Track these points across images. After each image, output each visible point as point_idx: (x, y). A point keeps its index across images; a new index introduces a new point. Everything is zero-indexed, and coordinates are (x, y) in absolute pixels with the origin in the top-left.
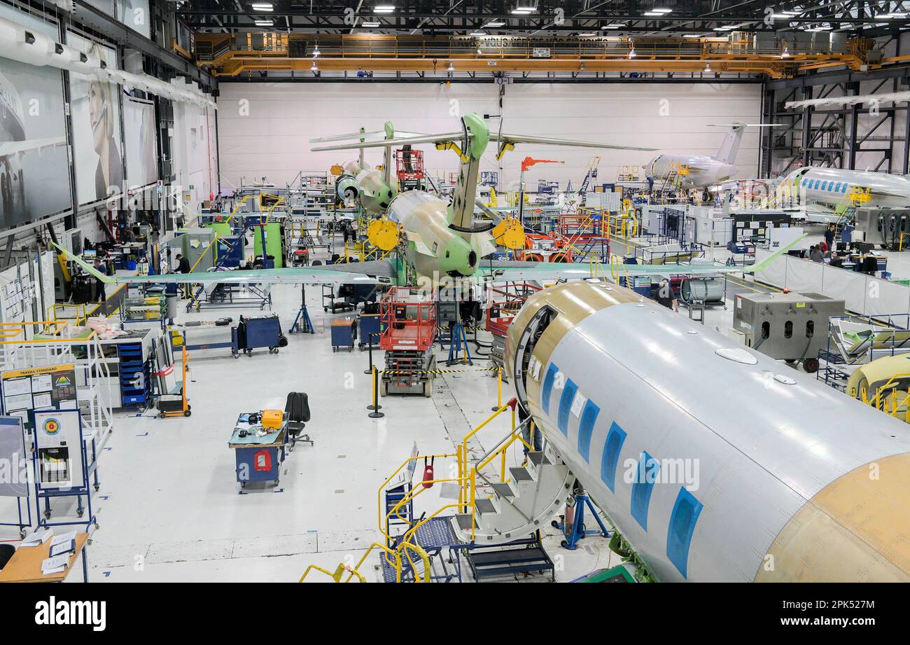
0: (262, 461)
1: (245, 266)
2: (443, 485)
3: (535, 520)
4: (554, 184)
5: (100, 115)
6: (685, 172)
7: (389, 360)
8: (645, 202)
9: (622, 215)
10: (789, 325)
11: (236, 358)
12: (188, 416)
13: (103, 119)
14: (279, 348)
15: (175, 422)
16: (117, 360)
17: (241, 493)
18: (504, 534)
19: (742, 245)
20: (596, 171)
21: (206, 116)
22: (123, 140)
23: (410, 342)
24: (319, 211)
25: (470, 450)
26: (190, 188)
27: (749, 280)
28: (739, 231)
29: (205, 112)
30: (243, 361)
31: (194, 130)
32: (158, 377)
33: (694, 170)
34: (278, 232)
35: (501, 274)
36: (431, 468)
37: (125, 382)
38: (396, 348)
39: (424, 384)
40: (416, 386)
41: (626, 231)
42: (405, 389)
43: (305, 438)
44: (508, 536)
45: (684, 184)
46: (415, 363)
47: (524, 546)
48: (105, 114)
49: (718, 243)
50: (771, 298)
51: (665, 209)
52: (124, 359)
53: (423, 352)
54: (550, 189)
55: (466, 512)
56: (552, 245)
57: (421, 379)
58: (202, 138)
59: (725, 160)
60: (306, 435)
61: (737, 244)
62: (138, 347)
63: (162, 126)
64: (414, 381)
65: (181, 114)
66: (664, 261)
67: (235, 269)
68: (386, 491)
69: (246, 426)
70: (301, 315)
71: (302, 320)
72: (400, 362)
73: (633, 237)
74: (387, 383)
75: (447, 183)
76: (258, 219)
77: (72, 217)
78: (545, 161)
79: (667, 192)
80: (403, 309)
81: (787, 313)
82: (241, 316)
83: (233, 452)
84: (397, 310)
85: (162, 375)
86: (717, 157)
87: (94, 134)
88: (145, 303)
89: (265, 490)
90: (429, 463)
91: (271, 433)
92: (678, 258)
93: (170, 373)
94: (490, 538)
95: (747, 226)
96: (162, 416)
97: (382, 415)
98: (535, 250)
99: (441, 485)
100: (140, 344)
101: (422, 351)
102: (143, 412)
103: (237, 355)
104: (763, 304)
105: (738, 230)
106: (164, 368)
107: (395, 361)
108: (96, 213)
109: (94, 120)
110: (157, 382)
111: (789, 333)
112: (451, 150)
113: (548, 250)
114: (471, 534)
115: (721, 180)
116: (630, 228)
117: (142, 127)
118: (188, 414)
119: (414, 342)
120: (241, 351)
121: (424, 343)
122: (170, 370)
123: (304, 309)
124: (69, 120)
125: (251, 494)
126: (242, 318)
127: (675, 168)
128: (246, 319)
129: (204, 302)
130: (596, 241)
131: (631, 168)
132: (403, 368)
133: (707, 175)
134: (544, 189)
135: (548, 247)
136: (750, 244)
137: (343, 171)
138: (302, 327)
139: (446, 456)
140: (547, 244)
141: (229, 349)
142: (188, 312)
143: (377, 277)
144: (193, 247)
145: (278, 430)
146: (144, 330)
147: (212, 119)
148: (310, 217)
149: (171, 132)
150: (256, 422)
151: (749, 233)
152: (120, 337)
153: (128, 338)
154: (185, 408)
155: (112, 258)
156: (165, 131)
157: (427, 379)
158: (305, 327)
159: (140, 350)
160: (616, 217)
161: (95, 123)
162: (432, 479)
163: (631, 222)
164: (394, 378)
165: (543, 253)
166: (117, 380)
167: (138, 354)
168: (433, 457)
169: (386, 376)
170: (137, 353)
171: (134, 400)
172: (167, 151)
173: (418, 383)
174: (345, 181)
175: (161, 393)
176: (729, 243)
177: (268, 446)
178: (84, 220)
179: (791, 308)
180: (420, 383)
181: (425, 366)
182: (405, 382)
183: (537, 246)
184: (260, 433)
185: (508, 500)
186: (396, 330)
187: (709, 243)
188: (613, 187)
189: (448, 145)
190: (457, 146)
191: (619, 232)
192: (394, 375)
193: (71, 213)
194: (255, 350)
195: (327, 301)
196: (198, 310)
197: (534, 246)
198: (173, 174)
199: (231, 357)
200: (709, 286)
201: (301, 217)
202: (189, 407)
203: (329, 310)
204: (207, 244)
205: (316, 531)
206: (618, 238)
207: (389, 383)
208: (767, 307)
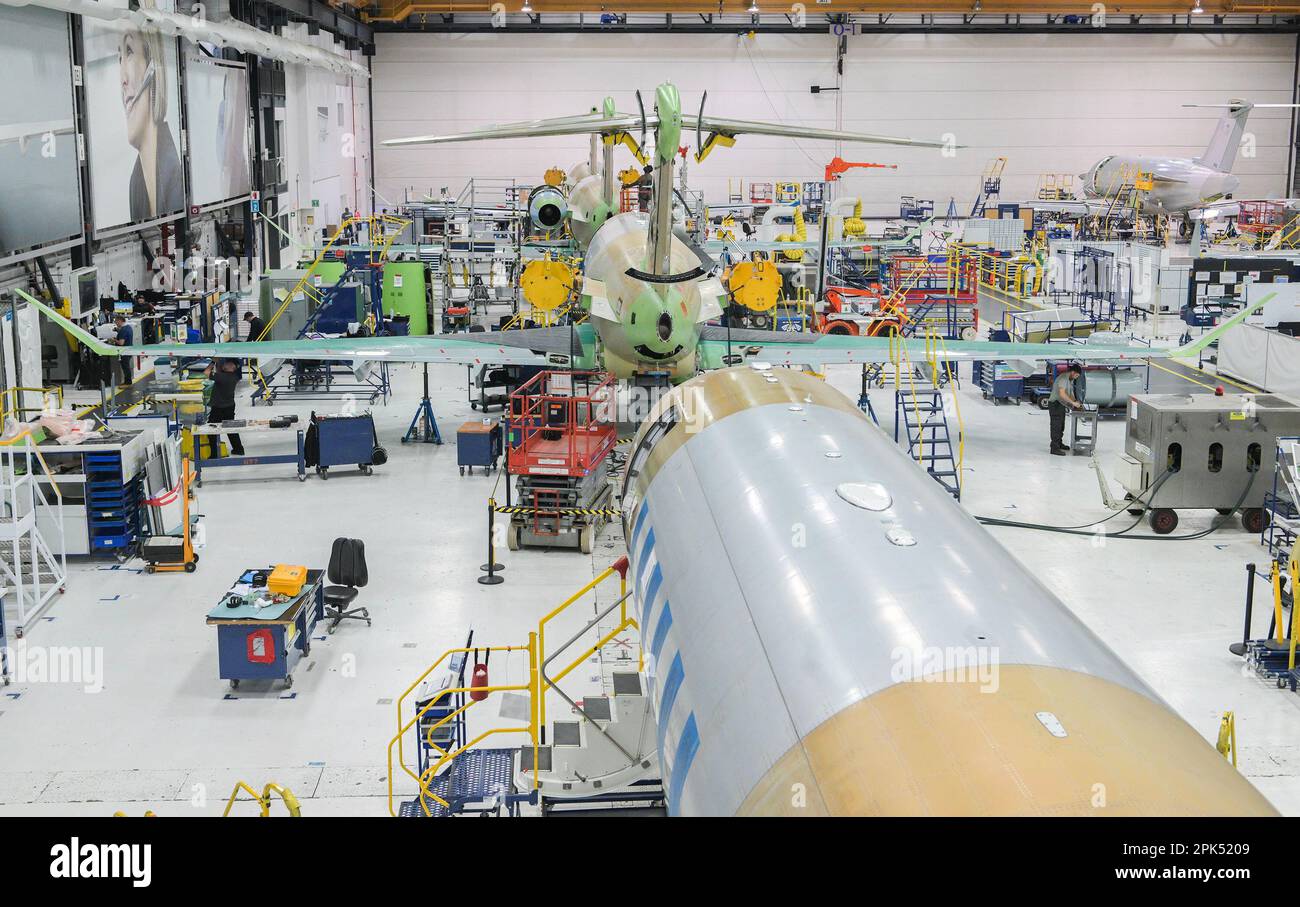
0: (259, 648)
1: (355, 332)
2: (506, 697)
3: (642, 761)
4: (926, 205)
5: (141, 86)
6: (1147, 185)
7: (523, 490)
8: (1067, 235)
9: (1017, 258)
10: (1216, 449)
11: (302, 481)
12: (192, 570)
13: (147, 91)
14: (374, 467)
15: (171, 580)
16: (82, 478)
17: (227, 697)
18: (590, 781)
19: (1206, 312)
20: (998, 182)
21: (349, 88)
22: (184, 125)
23: (558, 462)
24: (493, 244)
25: (623, 643)
26: (314, 204)
27: (1209, 373)
28: (1201, 288)
29: (349, 81)
30: (314, 487)
31: (323, 111)
32: (149, 507)
33: (1162, 182)
34: (421, 278)
35: (755, 353)
36: (484, 667)
37: (95, 515)
38: (533, 470)
39: (580, 532)
40: (566, 534)
41: (1022, 286)
42: (549, 540)
43: (360, 614)
44: (598, 784)
45: (1147, 206)
46: (566, 496)
47: (647, 803)
48: (151, 83)
49: (1167, 308)
50: (1187, 403)
51: (1085, 247)
52: (94, 477)
53: (579, 479)
54: (920, 211)
55: (543, 742)
56: (875, 306)
57: (575, 523)
58: (341, 123)
59: (1215, 165)
60: (363, 609)
61: (1197, 310)
62: (114, 459)
63: (263, 103)
64: (563, 527)
65: (300, 84)
66: (1049, 337)
67: (341, 337)
68: (417, 703)
69: (243, 591)
70: (422, 414)
71: (423, 422)
72: (540, 495)
73: (1034, 294)
74: (519, 528)
75: (746, 200)
76: (367, 257)
77: (83, 249)
78: (866, 165)
79: (1117, 219)
80: (560, 407)
81: (1213, 429)
82: (313, 413)
83: (214, 628)
84: (550, 409)
85: (156, 504)
86: (1203, 159)
87: (128, 118)
88: (179, 388)
89: (268, 694)
90: (481, 661)
91: (279, 602)
92: (1073, 332)
93: (171, 501)
94: (567, 787)
95: (1215, 280)
96: (151, 570)
97: (500, 580)
98: (845, 313)
99: (502, 695)
100: (118, 453)
101: (577, 478)
102: (124, 562)
103: (302, 477)
104: (1170, 412)
105: (1199, 285)
106: (161, 494)
107: (532, 493)
108: (141, 242)
109: (129, 94)
110: (148, 516)
111: (1216, 463)
112: (624, 145)
113: (867, 315)
114: (533, 777)
115: (1209, 199)
116: (1028, 279)
117: (223, 106)
118: (190, 568)
119: (563, 462)
120: (313, 469)
121: (579, 464)
122: (171, 497)
123: (426, 403)
124: (80, 94)
125: (243, 700)
126: (313, 417)
127: (1130, 178)
128: (320, 418)
129: (286, 389)
130: (936, 300)
131: (1061, 178)
132: (547, 504)
133: (1186, 191)
134: (909, 212)
135: (868, 309)
136: (1218, 309)
137: (565, 179)
138: (423, 434)
139: (509, 650)
140: (866, 304)
141: (294, 467)
142: (253, 405)
143: (548, 354)
144: (278, 300)
145: (292, 598)
146: (133, 432)
147: (362, 94)
148: (478, 255)
149: (279, 113)
150: (263, 583)
151: (1217, 291)
152: (90, 441)
153: (100, 443)
154: (188, 558)
155: (158, 316)
156: (269, 112)
157: (584, 523)
158: (426, 433)
159: (119, 462)
160: (1009, 261)
161: (131, 98)
162: (486, 685)
163: (1031, 270)
164: (531, 521)
165: (859, 320)
166: (81, 511)
167: (117, 470)
168: (488, 650)
169: (518, 517)
170: (115, 469)
171: (109, 542)
172: (272, 142)
173: (569, 529)
174: (542, 195)
175: (154, 533)
176: (1183, 308)
177: (269, 623)
178: (118, 254)
179: (1219, 421)
180: (573, 531)
181: (582, 503)
182: (549, 527)
183: (849, 307)
184: (261, 601)
185: (597, 726)
186: (546, 441)
187: (1152, 307)
188: (1015, 210)
189: (619, 137)
190: (632, 139)
191: (1011, 286)
192: (531, 516)
193: (81, 241)
194: (332, 469)
195: (476, 393)
196: (270, 402)
197: (843, 307)
198: (283, 182)
199: (294, 478)
200: (1119, 381)
201: (464, 254)
202: (196, 557)
203: (479, 407)
204: (299, 296)
205: (324, 764)
206: (1009, 297)
207: (522, 528)
208: (1177, 418)
